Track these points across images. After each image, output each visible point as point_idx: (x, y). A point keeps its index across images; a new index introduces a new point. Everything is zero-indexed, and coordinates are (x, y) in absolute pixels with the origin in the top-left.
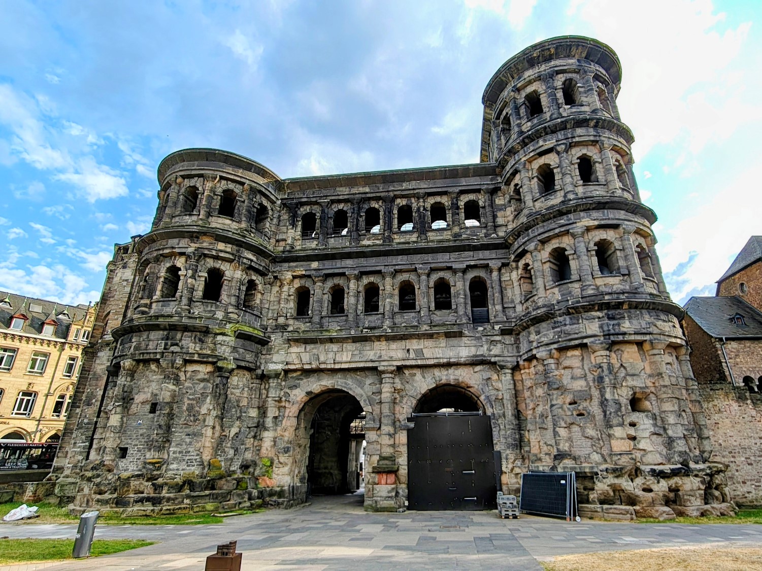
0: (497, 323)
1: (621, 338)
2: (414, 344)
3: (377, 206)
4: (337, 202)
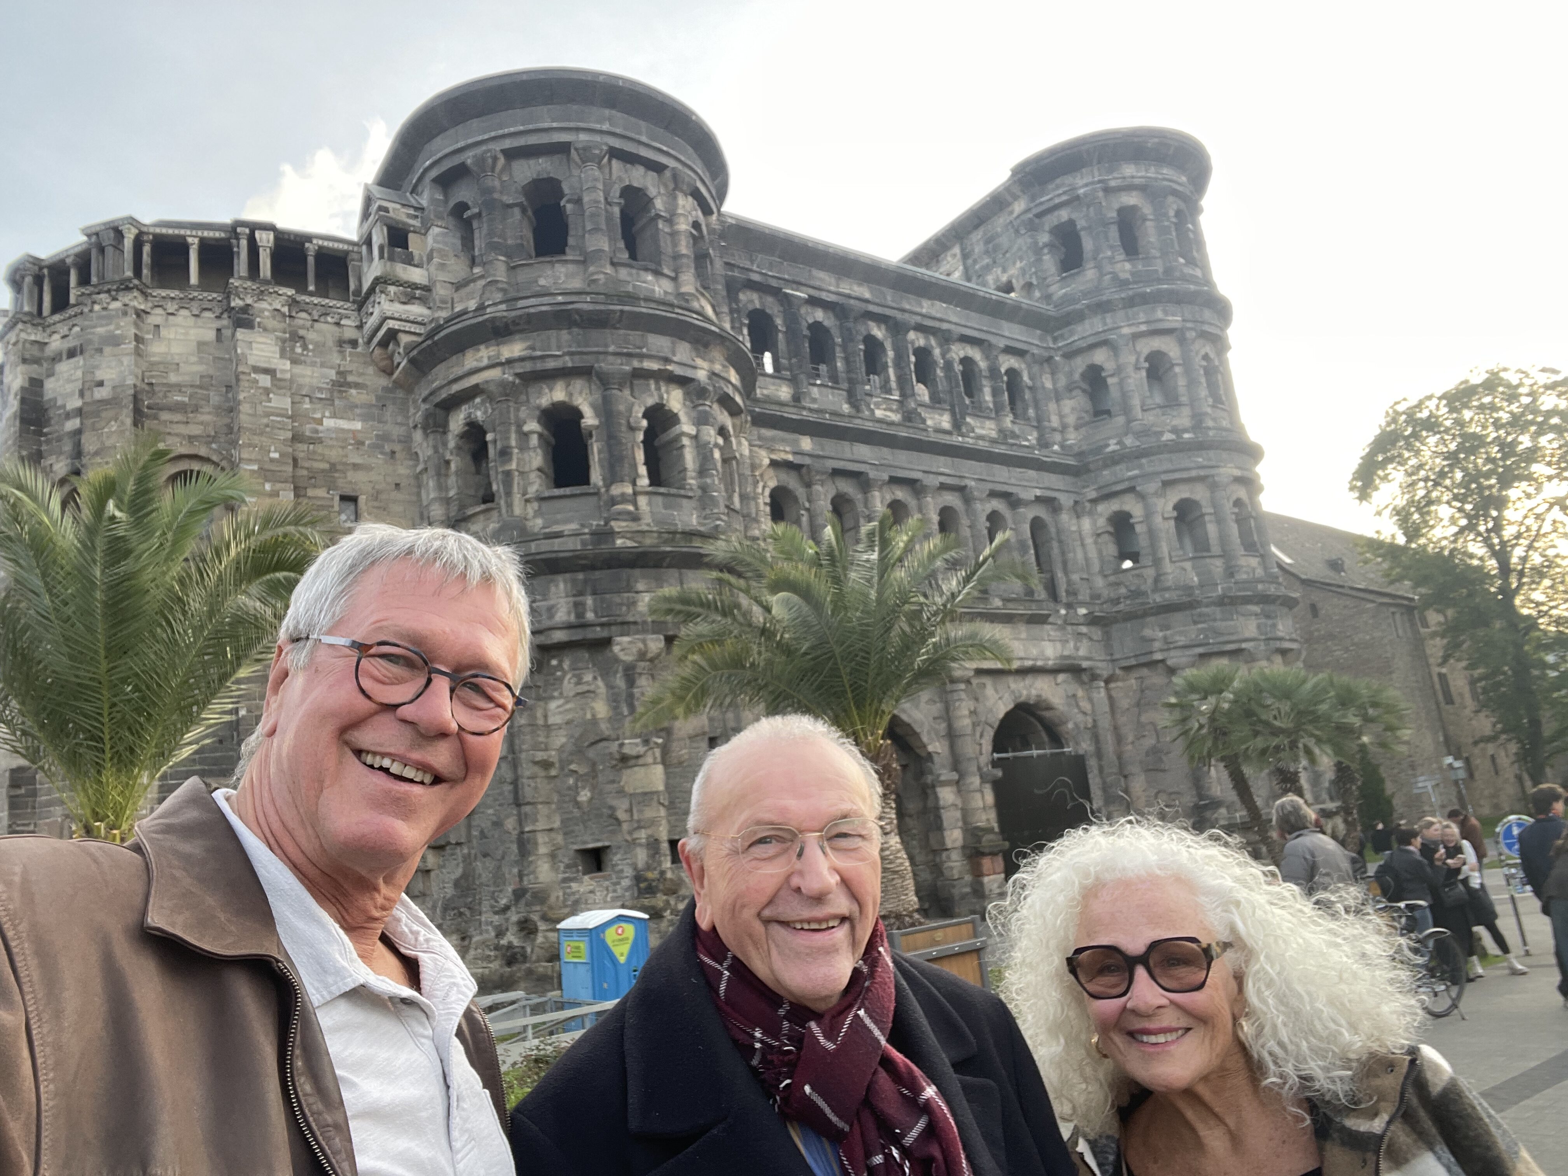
0: (1082, 604)
3: (881, 334)
4: (813, 302)
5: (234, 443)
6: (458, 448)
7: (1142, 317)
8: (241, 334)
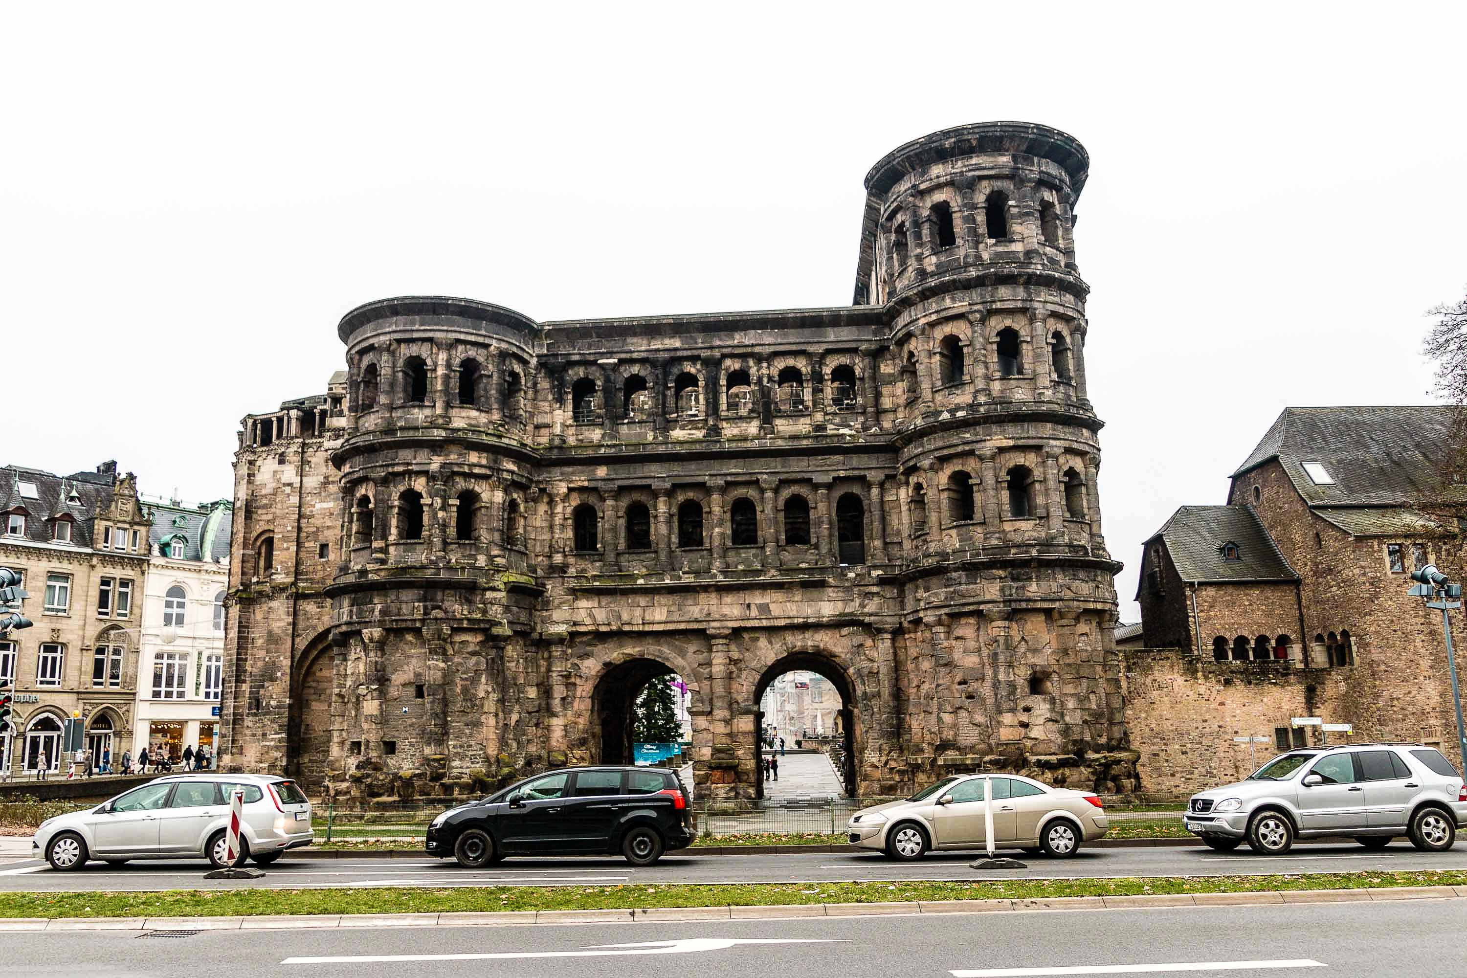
0: (875, 567)
1: (1024, 605)
2: (758, 599)
3: (693, 370)
4: (625, 363)
7: (935, 307)
8: (282, 466)
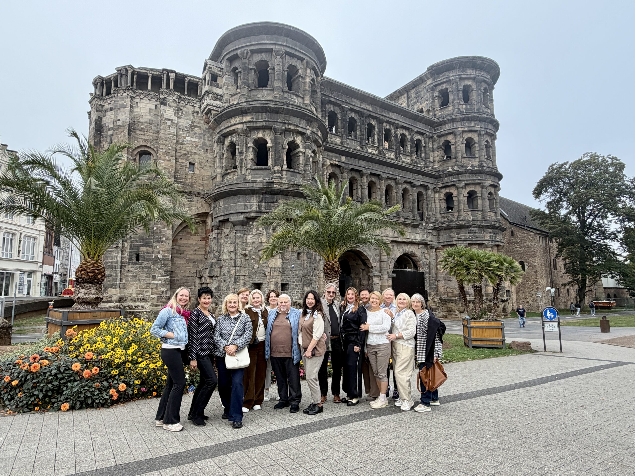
1: (495, 243)
3: (374, 123)
4: (352, 110)
5: (158, 143)
6: (227, 150)
7: (467, 125)
8: (163, 107)
